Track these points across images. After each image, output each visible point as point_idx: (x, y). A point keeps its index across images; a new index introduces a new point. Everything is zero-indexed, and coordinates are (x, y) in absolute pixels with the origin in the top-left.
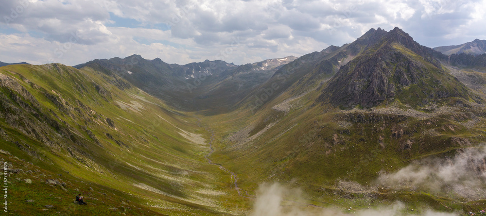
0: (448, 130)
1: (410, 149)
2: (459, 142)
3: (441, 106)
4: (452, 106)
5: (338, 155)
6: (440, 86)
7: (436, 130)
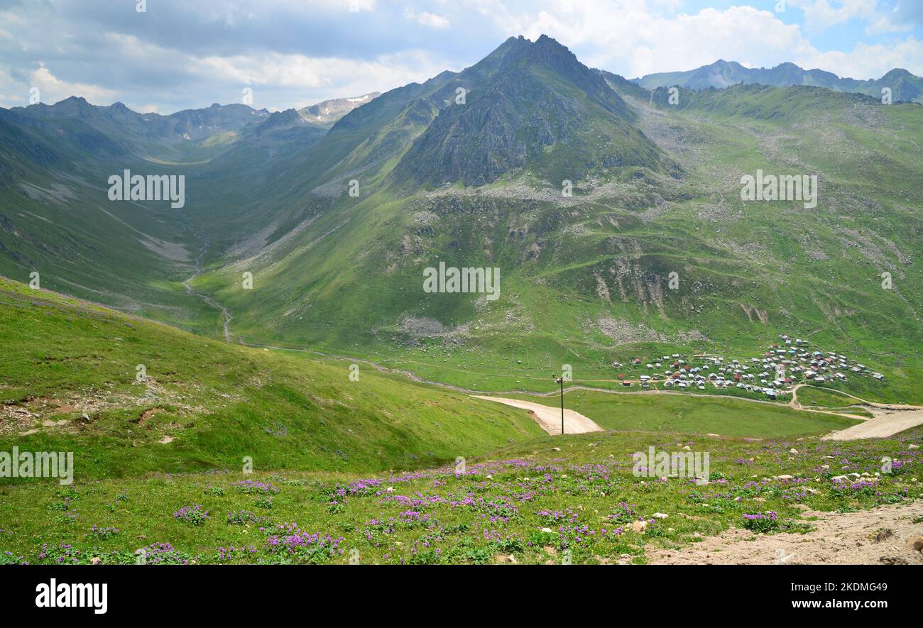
0: (608, 226)
1: (535, 260)
2: (621, 246)
3: (606, 182)
4: (625, 181)
5: (407, 273)
6: (607, 146)
7: (585, 225)
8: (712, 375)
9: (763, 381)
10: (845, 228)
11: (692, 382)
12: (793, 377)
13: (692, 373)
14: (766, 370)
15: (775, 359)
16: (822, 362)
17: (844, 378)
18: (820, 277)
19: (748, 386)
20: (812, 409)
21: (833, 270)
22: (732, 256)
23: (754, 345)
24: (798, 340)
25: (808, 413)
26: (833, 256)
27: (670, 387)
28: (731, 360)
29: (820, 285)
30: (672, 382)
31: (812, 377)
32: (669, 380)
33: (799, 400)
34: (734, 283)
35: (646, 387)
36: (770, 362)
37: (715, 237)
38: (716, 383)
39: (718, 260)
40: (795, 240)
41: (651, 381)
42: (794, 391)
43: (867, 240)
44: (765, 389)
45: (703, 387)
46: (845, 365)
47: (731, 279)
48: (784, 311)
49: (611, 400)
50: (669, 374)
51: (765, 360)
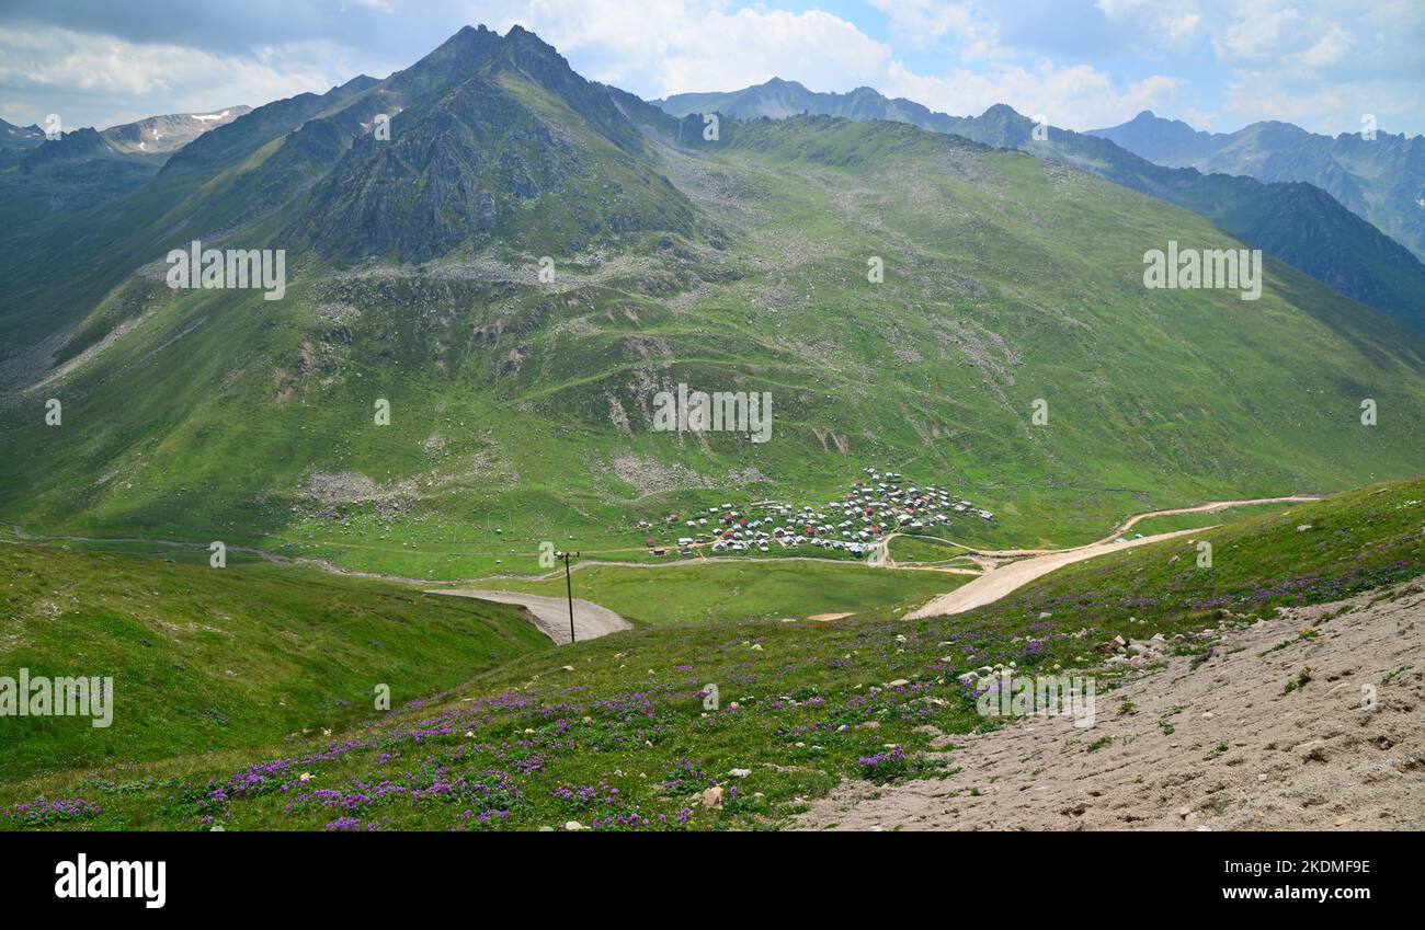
0: (622, 321)
1: (515, 375)
2: (643, 350)
3: (618, 254)
4: (646, 253)
5: (313, 402)
6: (618, 201)
7: (589, 320)
8: (777, 530)
9: (845, 533)
10: (943, 319)
11: (750, 542)
12: (883, 525)
13: (750, 529)
14: (848, 518)
15: (859, 501)
16: (919, 501)
17: (946, 521)
18: (914, 385)
19: (826, 541)
20: (908, 566)
21: (929, 376)
22: (799, 361)
23: (832, 484)
24: (888, 474)
25: (904, 572)
26: (928, 357)
27: (721, 552)
28: (802, 507)
29: (914, 397)
30: (723, 545)
31: (907, 522)
32: (719, 542)
33: (891, 555)
34: (803, 398)
35: (687, 554)
36: (854, 506)
37: (774, 333)
38: (783, 542)
39: (780, 366)
40: (881, 336)
41: (694, 545)
42: (885, 544)
43: (968, 333)
44: (848, 544)
45: (766, 549)
46: (947, 504)
47: (798, 393)
48: (870, 435)
49: (637, 577)
50: (719, 534)
51: (846, 505)
